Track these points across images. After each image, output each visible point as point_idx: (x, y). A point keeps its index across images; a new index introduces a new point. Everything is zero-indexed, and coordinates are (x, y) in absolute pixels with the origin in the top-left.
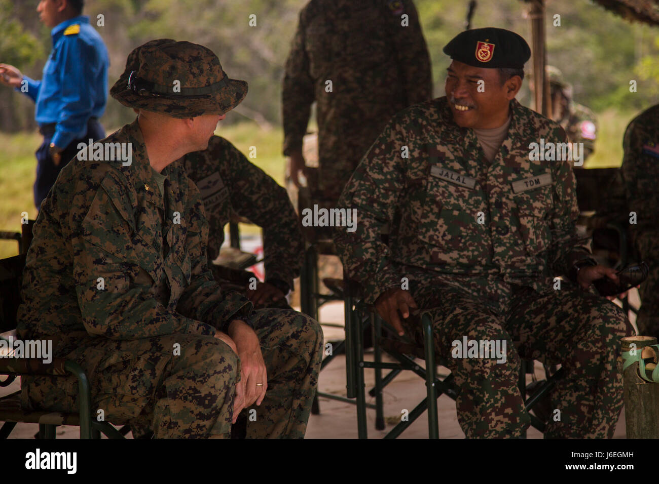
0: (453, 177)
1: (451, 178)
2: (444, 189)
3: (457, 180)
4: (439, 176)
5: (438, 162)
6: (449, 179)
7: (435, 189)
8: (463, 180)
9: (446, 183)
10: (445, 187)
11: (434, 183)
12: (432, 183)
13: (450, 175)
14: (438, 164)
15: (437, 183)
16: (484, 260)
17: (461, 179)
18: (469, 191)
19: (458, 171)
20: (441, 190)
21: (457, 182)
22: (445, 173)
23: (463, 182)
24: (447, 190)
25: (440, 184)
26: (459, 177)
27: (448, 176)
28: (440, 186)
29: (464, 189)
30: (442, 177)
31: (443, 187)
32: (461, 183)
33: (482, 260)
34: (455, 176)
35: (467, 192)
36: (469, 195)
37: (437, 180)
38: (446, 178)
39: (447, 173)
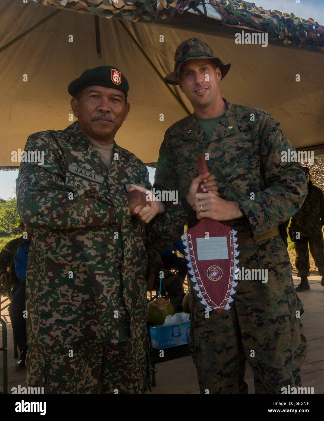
0: (86, 174)
1: (85, 174)
2: (79, 183)
3: (89, 176)
4: (75, 172)
5: (73, 162)
6: (83, 175)
7: (72, 182)
8: (94, 177)
9: (81, 179)
10: (79, 181)
11: (71, 178)
12: (69, 177)
13: (84, 172)
14: (73, 164)
15: (73, 178)
16: (117, 331)
17: (93, 176)
18: (99, 185)
19: (90, 170)
20: (76, 183)
21: (90, 178)
22: (79, 170)
23: (94, 178)
24: (82, 184)
25: (76, 178)
26: (91, 174)
27: (82, 173)
28: (75, 181)
29: (96, 184)
30: (78, 173)
31: (77, 181)
32: (92, 179)
33: (115, 332)
34: (88, 174)
35: (97, 186)
36: (100, 188)
37: (73, 175)
38: (80, 174)
39: (81, 171)
